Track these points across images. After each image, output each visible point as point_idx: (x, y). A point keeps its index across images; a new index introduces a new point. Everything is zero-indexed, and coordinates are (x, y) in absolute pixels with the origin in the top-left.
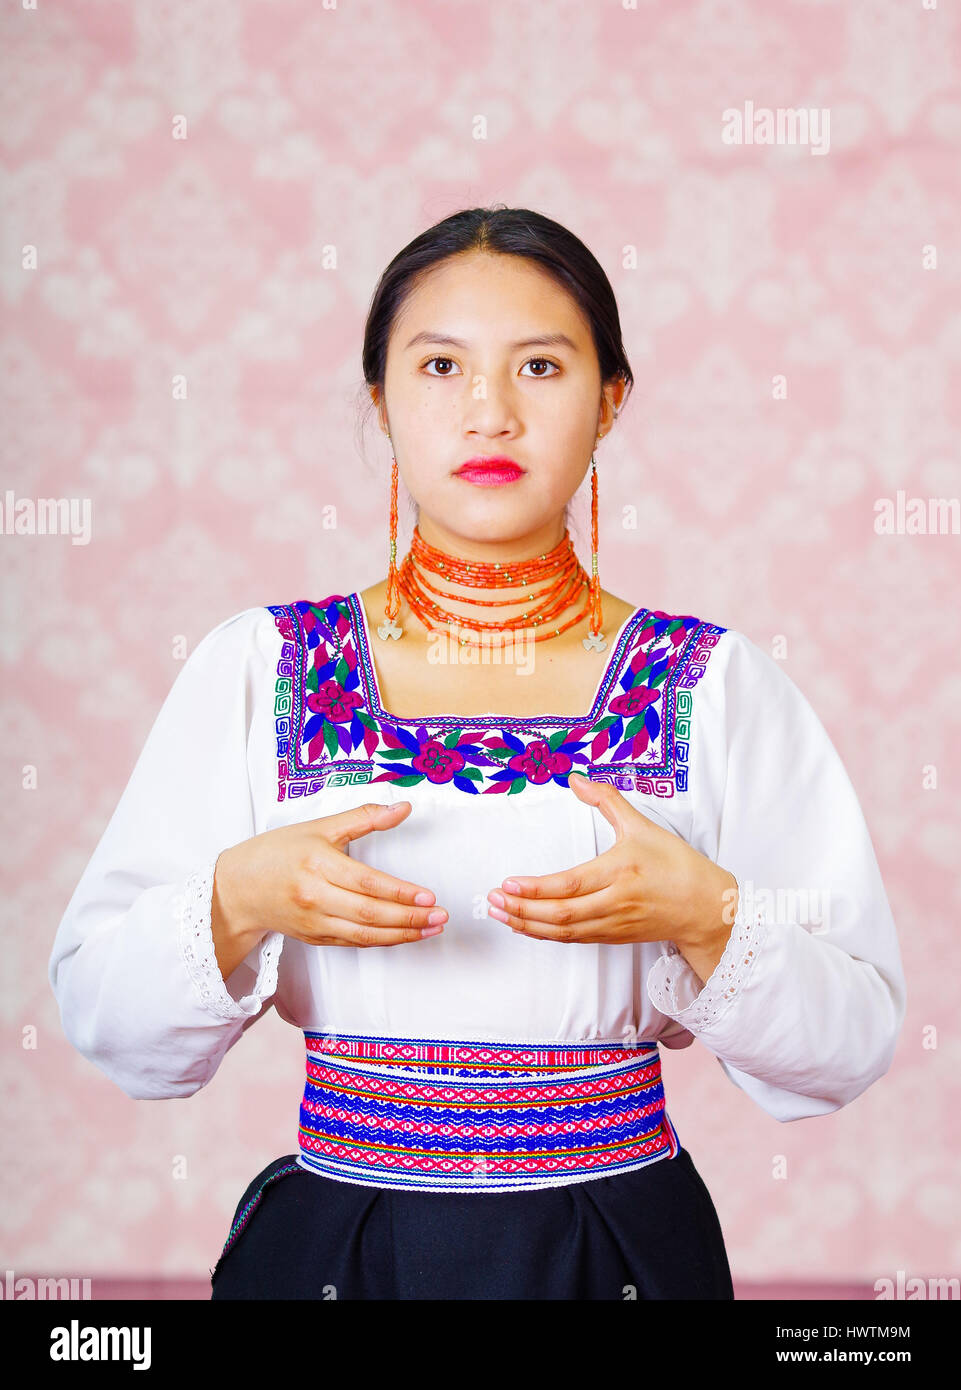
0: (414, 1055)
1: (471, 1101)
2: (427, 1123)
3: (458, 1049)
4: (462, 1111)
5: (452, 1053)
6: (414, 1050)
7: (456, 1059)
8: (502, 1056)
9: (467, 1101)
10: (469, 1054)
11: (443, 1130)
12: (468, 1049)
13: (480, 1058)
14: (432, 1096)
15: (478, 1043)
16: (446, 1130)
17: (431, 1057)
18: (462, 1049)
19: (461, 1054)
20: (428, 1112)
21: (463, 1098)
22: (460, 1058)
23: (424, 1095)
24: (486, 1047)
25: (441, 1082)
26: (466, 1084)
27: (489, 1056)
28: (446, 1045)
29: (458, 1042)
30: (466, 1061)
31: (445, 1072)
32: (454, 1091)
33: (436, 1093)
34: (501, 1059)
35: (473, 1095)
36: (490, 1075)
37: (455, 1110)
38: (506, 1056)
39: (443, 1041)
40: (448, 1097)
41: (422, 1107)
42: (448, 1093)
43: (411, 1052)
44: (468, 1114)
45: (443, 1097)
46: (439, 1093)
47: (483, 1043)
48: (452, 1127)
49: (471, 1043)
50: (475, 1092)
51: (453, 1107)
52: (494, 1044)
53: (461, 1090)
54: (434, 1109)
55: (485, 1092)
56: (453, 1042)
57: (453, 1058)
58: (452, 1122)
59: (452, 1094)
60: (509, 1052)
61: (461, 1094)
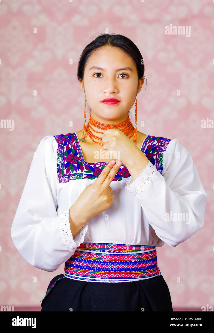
0: (96, 247)
1: (111, 259)
2: (99, 264)
3: (108, 245)
4: (108, 261)
5: (106, 246)
6: (96, 246)
7: (107, 248)
8: (119, 247)
9: (110, 259)
10: (110, 247)
11: (103, 266)
12: (110, 245)
13: (113, 248)
14: (101, 257)
15: (113, 244)
16: (104, 266)
17: (101, 248)
18: (109, 245)
19: (108, 247)
20: (100, 262)
21: (109, 258)
22: (108, 248)
23: (99, 257)
24: (115, 245)
25: (103, 254)
26: (110, 254)
27: (115, 247)
28: (104, 244)
29: (108, 244)
30: (110, 248)
31: (104, 251)
32: (106, 256)
33: (102, 257)
34: (119, 248)
35: (111, 257)
36: (116, 252)
37: (107, 261)
38: (120, 247)
39: (104, 243)
40: (105, 258)
41: (98, 260)
42: (105, 257)
43: (95, 246)
44: (110, 262)
45: (104, 258)
46: (103, 257)
47: (114, 244)
48: (106, 265)
49: (111, 244)
50: (112, 256)
51: (106, 260)
52: (117, 244)
53: (108, 256)
54: (101, 261)
55: (114, 256)
56: (106, 243)
57: (106, 248)
58: (106, 264)
59: (106, 257)
60: (121, 246)
61: (108, 257)
